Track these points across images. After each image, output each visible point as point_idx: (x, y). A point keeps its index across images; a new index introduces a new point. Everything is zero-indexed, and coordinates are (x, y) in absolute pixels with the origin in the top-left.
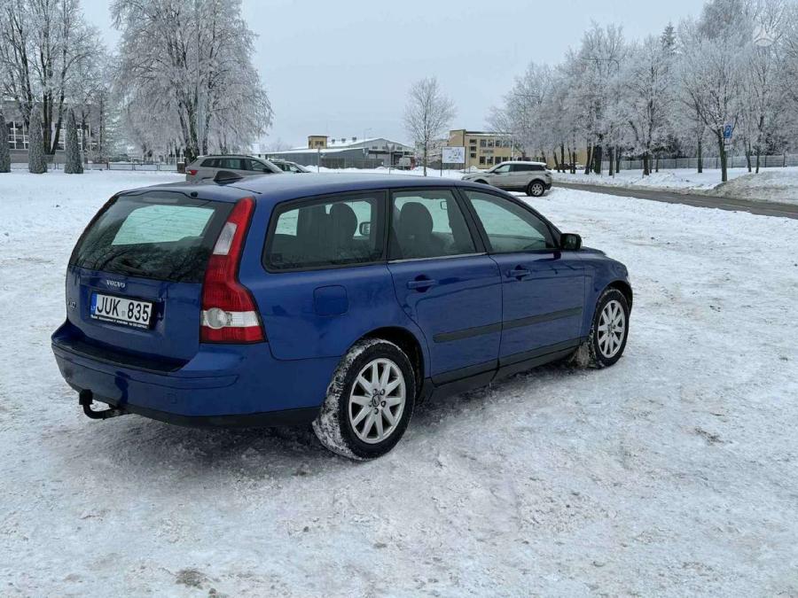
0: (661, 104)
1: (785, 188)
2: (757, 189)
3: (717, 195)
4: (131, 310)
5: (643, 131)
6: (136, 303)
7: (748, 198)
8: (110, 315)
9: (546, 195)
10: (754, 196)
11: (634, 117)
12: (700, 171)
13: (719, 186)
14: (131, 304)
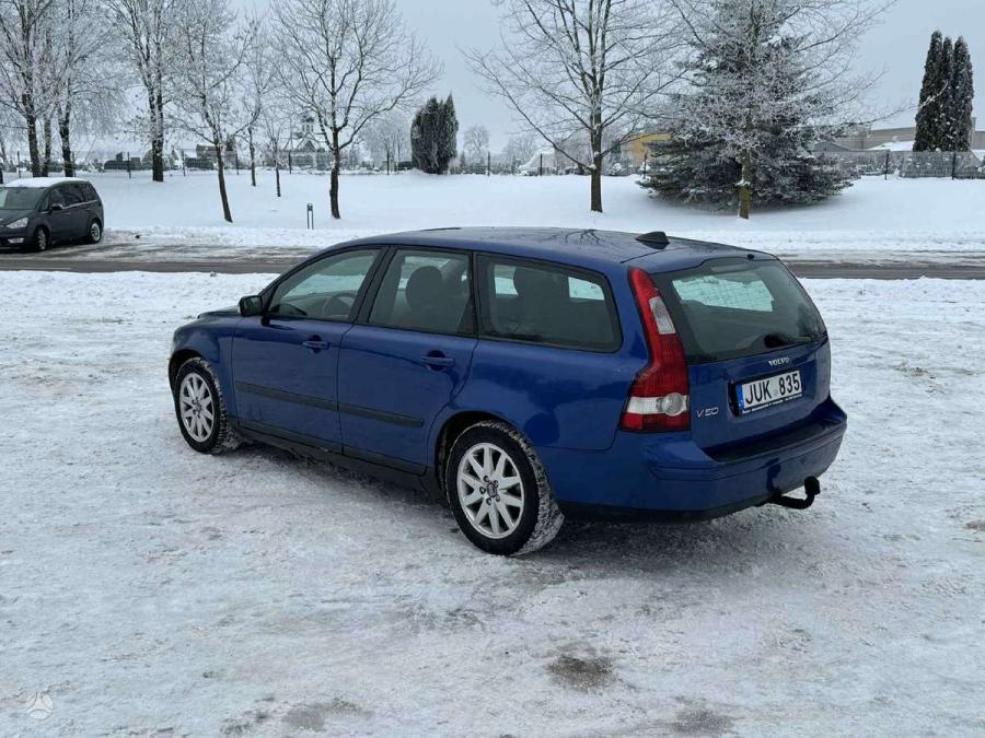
4: (782, 386)
6: (784, 376)
8: (763, 401)
14: (782, 379)
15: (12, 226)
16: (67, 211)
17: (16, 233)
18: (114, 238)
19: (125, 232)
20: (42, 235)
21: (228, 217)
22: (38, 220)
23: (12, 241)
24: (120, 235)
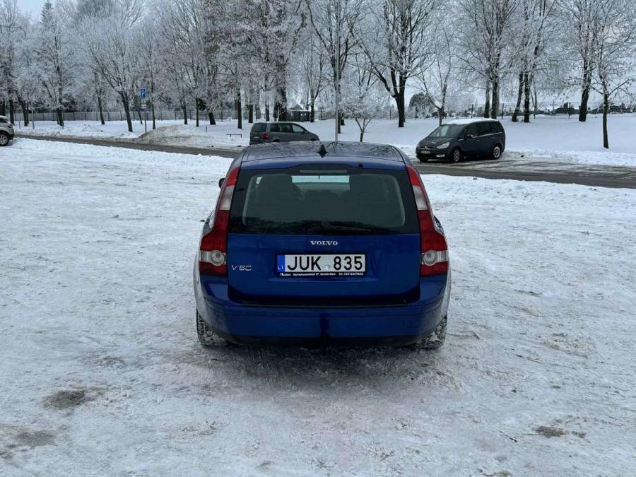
0: (66, 67)
1: (189, 137)
2: (171, 138)
3: (143, 143)
4: (338, 263)
5: (55, 91)
7: (166, 144)
9: (11, 145)
10: (170, 143)
11: (46, 77)
12: (103, 123)
13: (142, 136)
14: (337, 257)
15: (439, 147)
16: (476, 139)
17: (441, 151)
18: (509, 156)
19: (515, 153)
20: (457, 153)
21: (606, 145)
22: (456, 144)
23: (438, 156)
24: (512, 154)
